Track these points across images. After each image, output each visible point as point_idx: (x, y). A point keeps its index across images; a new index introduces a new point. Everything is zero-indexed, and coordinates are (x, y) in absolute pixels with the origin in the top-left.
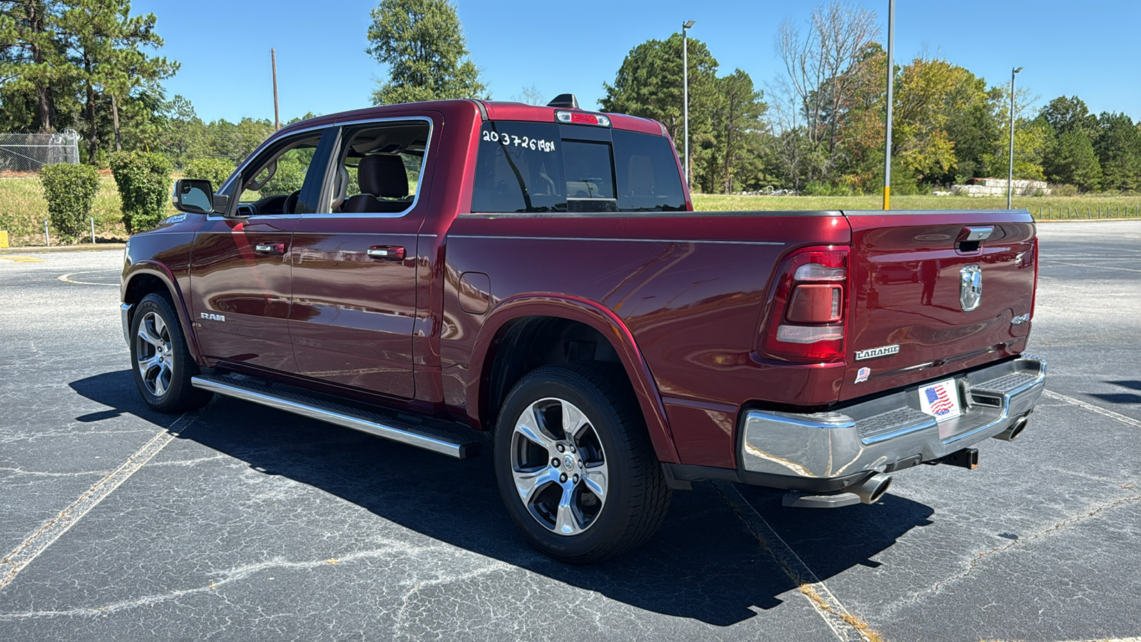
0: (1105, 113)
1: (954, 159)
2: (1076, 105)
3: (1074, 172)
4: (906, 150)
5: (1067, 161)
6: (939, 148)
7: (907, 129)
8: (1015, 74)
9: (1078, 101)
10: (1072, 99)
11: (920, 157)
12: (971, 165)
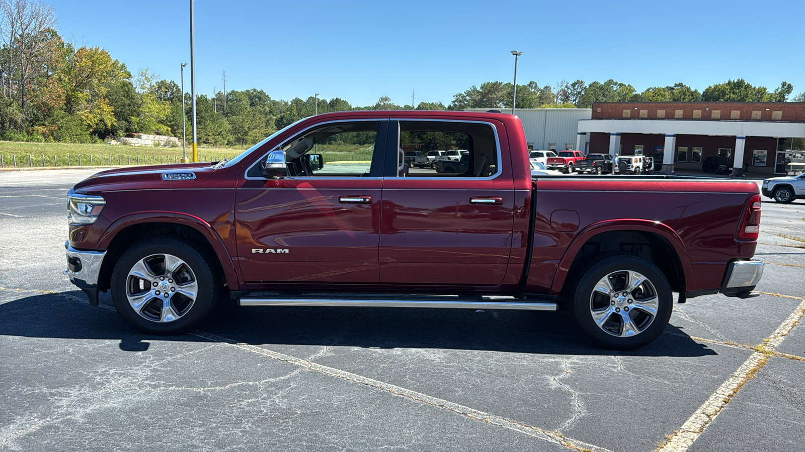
0: (187, 93)
1: (114, 119)
2: (173, 87)
3: (176, 131)
4: (79, 110)
5: (171, 123)
6: (103, 111)
7: (80, 95)
8: (183, 67)
9: (174, 85)
10: (171, 83)
11: (91, 116)
12: (124, 124)
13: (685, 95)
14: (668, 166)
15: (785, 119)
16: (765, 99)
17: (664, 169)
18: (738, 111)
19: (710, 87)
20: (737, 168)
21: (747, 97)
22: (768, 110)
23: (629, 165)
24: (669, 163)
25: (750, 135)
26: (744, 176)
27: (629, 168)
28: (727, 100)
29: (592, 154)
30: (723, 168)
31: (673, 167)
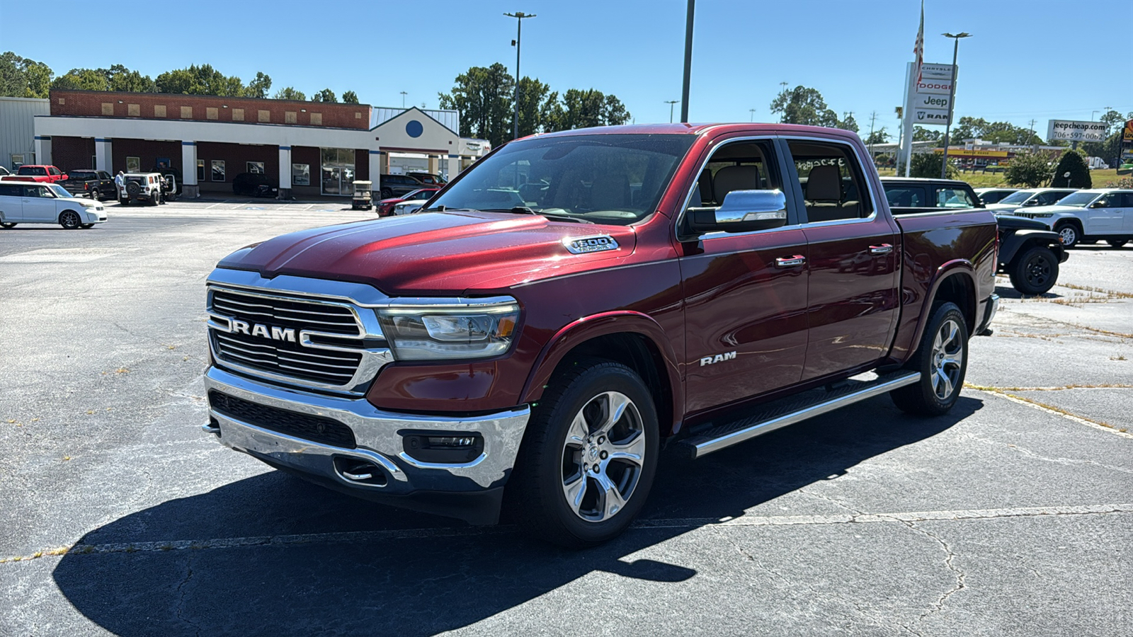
13: (133, 83)
14: (191, 188)
15: (325, 125)
16: (241, 93)
17: (185, 191)
18: (266, 111)
19: (167, 74)
20: (285, 189)
21: (217, 90)
22: (305, 111)
23: (142, 186)
24: (193, 184)
25: (295, 145)
26: (294, 198)
27: (144, 192)
28: (192, 93)
29: (79, 171)
30: (265, 188)
31: (198, 188)
